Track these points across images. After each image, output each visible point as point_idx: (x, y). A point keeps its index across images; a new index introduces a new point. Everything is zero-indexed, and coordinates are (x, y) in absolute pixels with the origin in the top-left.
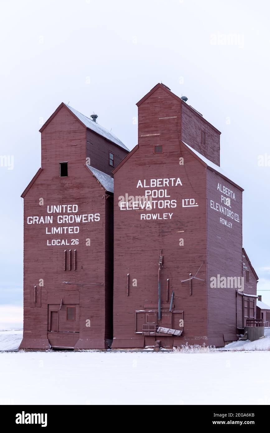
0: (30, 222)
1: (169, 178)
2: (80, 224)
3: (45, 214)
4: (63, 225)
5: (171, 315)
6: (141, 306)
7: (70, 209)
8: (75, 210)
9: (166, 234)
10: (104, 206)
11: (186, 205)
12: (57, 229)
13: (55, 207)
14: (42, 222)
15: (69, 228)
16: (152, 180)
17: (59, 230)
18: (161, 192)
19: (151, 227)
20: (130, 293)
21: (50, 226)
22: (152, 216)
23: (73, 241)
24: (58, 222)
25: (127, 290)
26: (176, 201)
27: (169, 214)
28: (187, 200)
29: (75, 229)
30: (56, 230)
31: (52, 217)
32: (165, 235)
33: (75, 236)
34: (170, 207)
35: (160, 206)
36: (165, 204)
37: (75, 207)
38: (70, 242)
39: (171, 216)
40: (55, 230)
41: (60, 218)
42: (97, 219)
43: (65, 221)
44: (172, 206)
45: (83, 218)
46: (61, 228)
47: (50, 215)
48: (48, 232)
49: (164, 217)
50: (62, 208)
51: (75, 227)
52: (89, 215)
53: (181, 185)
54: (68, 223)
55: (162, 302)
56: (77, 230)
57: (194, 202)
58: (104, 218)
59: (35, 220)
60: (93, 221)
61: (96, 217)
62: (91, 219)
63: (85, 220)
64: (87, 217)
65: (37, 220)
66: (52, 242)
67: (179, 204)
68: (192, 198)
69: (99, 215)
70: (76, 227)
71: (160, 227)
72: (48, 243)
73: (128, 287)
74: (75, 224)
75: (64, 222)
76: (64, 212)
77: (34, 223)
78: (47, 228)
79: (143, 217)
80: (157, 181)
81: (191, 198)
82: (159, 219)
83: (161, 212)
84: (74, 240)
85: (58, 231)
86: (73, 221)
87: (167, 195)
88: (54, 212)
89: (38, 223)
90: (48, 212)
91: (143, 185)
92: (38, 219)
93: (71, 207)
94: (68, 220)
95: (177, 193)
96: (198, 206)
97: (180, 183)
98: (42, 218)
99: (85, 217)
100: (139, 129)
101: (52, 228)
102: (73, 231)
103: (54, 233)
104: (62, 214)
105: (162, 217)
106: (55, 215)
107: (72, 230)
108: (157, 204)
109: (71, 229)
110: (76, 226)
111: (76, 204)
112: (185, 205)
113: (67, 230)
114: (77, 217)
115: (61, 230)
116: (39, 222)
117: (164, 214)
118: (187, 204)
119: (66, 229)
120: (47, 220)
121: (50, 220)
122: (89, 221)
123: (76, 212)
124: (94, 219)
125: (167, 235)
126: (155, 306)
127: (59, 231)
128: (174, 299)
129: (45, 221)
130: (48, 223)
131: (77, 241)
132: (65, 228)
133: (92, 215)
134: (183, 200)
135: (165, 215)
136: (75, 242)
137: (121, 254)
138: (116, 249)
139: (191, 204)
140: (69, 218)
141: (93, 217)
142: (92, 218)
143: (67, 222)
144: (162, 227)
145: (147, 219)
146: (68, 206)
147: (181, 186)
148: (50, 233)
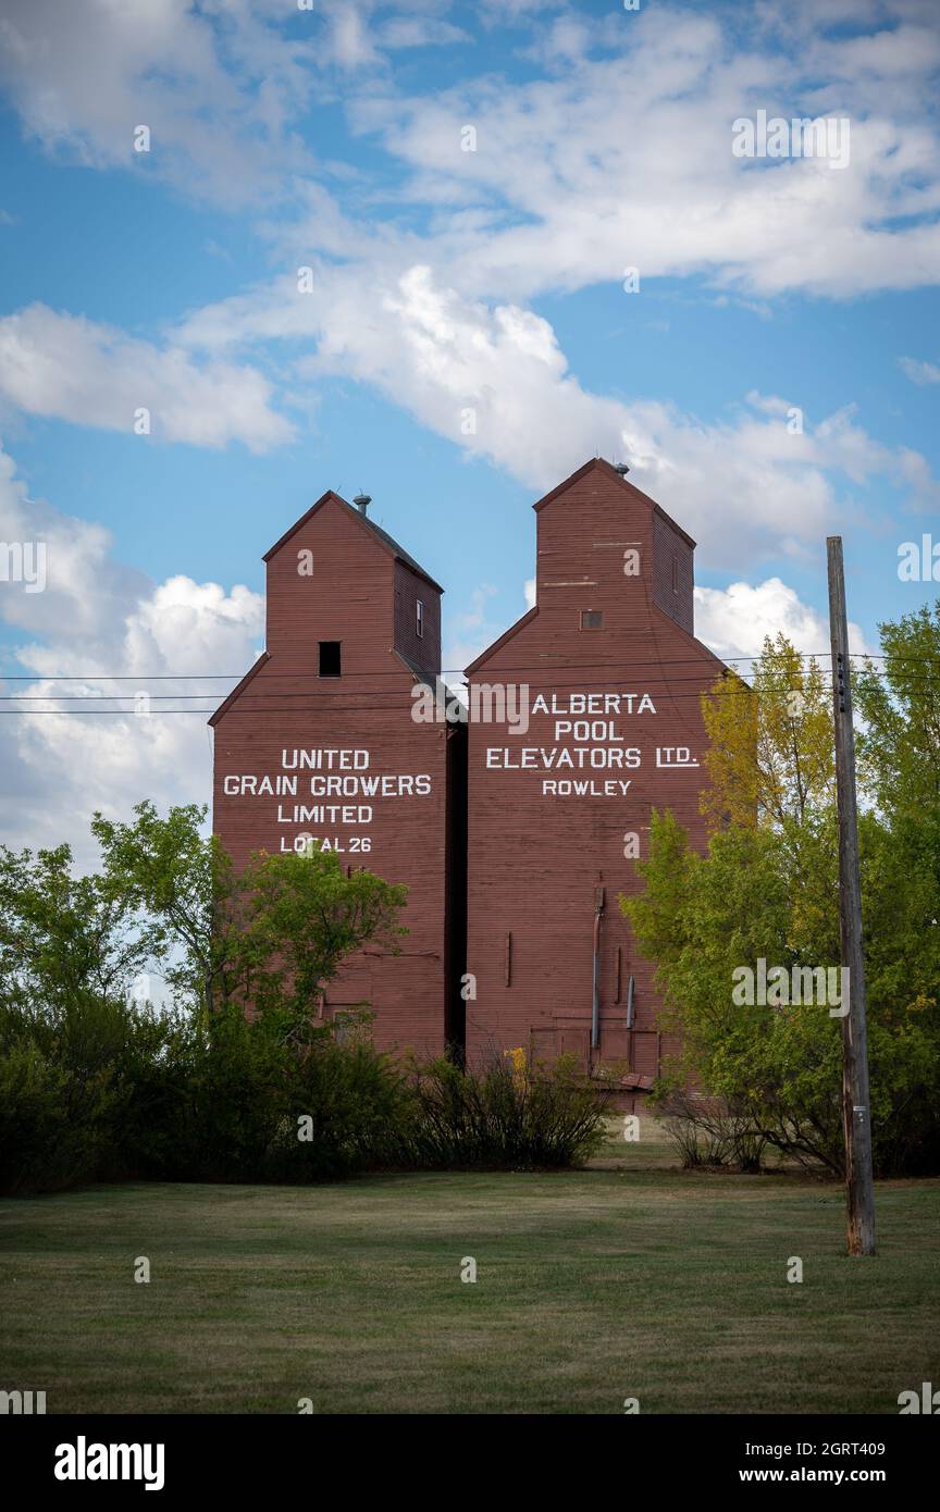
0: (230, 789)
1: (620, 695)
2: (376, 800)
3: (275, 771)
4: (324, 801)
5: (627, 1035)
6: (543, 1013)
7: (347, 760)
8: (361, 763)
9: (613, 832)
10: (443, 757)
11: (667, 763)
12: (309, 810)
13: (303, 753)
14: (266, 792)
15: (345, 808)
16: (573, 697)
17: (317, 813)
18: (599, 728)
19: (571, 814)
20: (513, 979)
21: (289, 802)
22: (573, 786)
23: (355, 842)
24: (313, 791)
25: (507, 970)
26: (639, 752)
27: (621, 782)
28: (668, 750)
29: (360, 813)
30: (307, 813)
31: (295, 778)
32: (610, 836)
33: (360, 830)
34: (624, 765)
35: (596, 763)
36: (610, 758)
37: (361, 757)
38: (345, 844)
39: (624, 788)
40: (302, 813)
41: (319, 783)
42: (423, 789)
43: (333, 790)
44: (627, 763)
45: (385, 786)
46: (322, 808)
47: (290, 774)
48: (283, 817)
49: (606, 791)
50: (325, 757)
51: (361, 808)
52: (401, 778)
53: (654, 711)
54: (339, 797)
55: (601, 1004)
57: (688, 754)
58: (444, 788)
59: (247, 784)
60: (410, 793)
61: (420, 784)
62: (405, 790)
63: (388, 790)
64: (395, 783)
65: (252, 786)
66: (296, 844)
67: (648, 758)
68: (683, 746)
69: (429, 779)
70: (364, 808)
71: (595, 815)
72: (283, 846)
73: (507, 965)
74: (360, 799)
75: (329, 794)
76: (330, 767)
77: (243, 793)
78: (280, 807)
79: (548, 786)
80: (587, 701)
81: (679, 746)
82: (593, 793)
83: (599, 777)
84: (358, 840)
85: (313, 816)
86: (356, 791)
87: (615, 736)
88: (302, 766)
89: (254, 793)
90: (285, 766)
91: (550, 708)
92: (255, 783)
93: (351, 757)
94: (341, 788)
95: (641, 731)
96: (697, 765)
97: (651, 706)
98: (266, 779)
99: (388, 782)
100: (538, 568)
101: (296, 807)
102: (355, 816)
103: (302, 820)
104: (324, 772)
105: (603, 790)
106: (304, 775)
107: (351, 814)
108: (587, 756)
109: (348, 811)
110: (363, 805)
111: (364, 749)
112: (664, 761)
113: (339, 814)
114: (367, 781)
115: (322, 813)
116: (257, 792)
117: (607, 783)
118: (669, 760)
119: (336, 810)
120: (281, 787)
121: (287, 785)
122: (401, 794)
123: (364, 767)
124: (414, 787)
125: (614, 836)
126: (583, 1012)
127: (316, 816)
128: (633, 996)
129: (274, 787)
130: (284, 793)
131: (366, 842)
132: (333, 809)
133: (411, 779)
134: (658, 750)
135: (609, 785)
136: (361, 845)
137: (486, 880)
138: (473, 867)
139: (679, 760)
140: (345, 784)
141: (411, 783)
142: (409, 786)
143: (339, 794)
144: (602, 815)
145: (561, 792)
146: (342, 752)
147: (654, 715)
148: (290, 820)
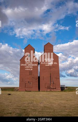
56: (32, 67)
